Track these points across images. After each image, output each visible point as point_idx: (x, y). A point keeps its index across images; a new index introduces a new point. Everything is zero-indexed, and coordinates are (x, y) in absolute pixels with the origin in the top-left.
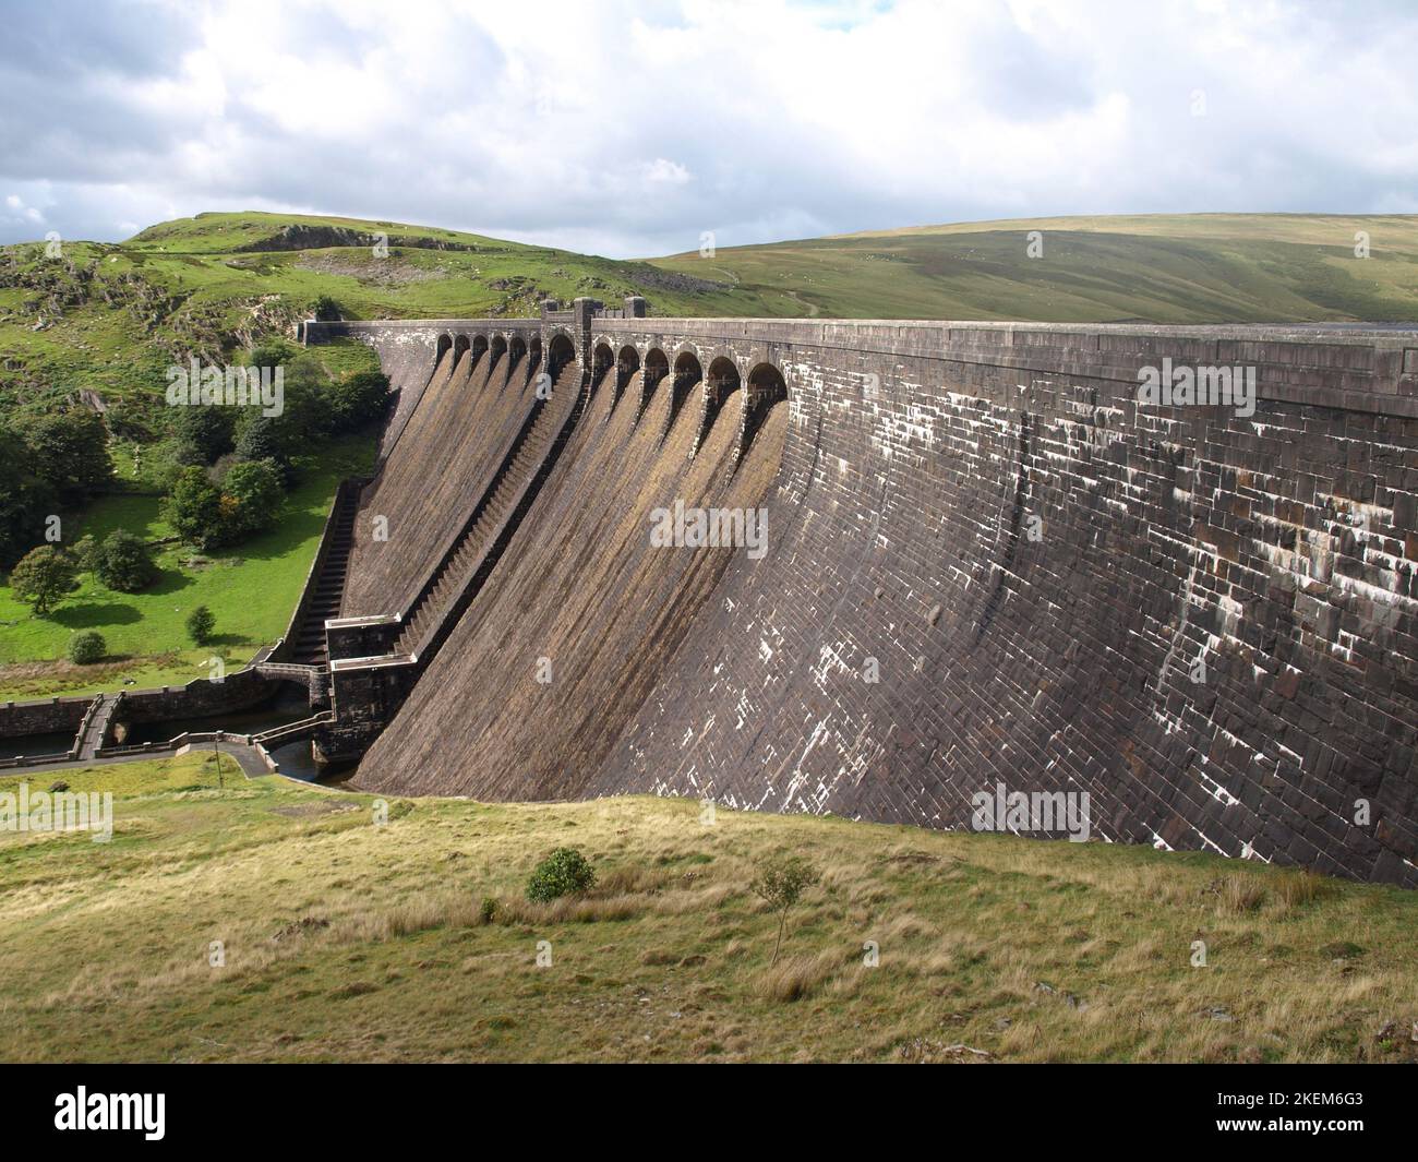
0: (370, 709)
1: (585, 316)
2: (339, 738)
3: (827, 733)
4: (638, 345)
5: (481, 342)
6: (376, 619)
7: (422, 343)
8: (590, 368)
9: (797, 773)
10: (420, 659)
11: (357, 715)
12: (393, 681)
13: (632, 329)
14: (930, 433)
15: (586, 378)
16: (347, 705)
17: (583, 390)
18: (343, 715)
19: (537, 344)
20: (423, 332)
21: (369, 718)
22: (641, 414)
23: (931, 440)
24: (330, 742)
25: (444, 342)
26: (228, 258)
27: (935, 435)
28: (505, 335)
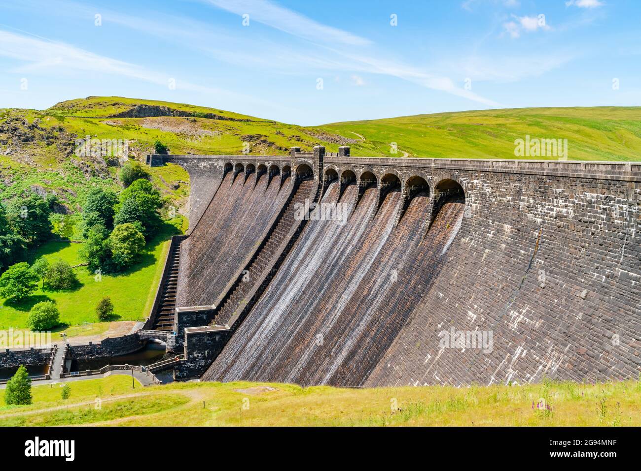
0: (204, 353)
1: (320, 155)
2: (188, 368)
3: (525, 351)
4: (356, 170)
5: (251, 168)
6: (203, 308)
7: (215, 167)
8: (322, 181)
9: (511, 370)
10: (232, 328)
11: (198, 356)
12: (217, 338)
13: (351, 162)
14: (571, 211)
15: (320, 186)
16: (194, 351)
17: (318, 192)
18: (191, 356)
19: (287, 169)
20: (216, 161)
21: (204, 358)
22: (357, 204)
23: (572, 215)
24: (183, 370)
25: (229, 167)
26: (107, 120)
27: (575, 212)
28: (266, 164)
